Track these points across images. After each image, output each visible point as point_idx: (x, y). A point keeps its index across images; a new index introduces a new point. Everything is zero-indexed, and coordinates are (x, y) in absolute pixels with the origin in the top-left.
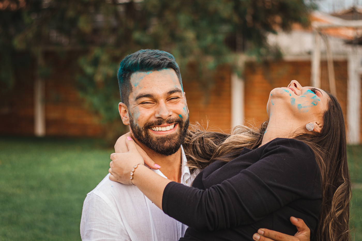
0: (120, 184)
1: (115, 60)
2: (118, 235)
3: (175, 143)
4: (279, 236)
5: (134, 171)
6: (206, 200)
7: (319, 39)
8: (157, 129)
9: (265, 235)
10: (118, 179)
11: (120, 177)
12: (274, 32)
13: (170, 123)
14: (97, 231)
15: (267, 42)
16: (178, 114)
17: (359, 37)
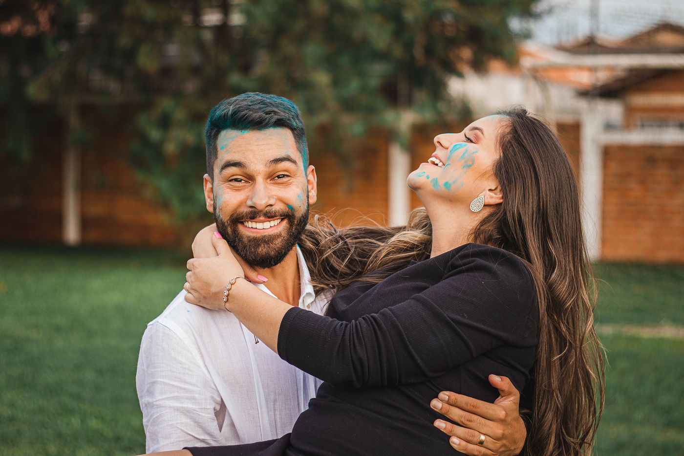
0: (201, 308)
1: (197, 118)
2: (199, 389)
3: (275, 249)
4: (472, 404)
5: (230, 289)
6: (352, 338)
7: (532, 85)
8: (250, 224)
9: (451, 402)
10: (200, 301)
11: (205, 298)
12: (460, 75)
13: (269, 217)
14: (165, 383)
15: (448, 91)
16: (287, 204)
17: (600, 84)
